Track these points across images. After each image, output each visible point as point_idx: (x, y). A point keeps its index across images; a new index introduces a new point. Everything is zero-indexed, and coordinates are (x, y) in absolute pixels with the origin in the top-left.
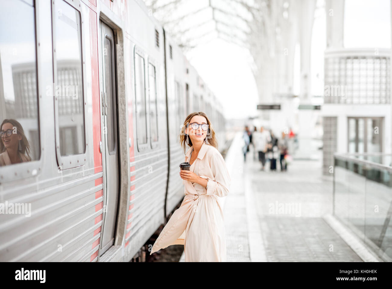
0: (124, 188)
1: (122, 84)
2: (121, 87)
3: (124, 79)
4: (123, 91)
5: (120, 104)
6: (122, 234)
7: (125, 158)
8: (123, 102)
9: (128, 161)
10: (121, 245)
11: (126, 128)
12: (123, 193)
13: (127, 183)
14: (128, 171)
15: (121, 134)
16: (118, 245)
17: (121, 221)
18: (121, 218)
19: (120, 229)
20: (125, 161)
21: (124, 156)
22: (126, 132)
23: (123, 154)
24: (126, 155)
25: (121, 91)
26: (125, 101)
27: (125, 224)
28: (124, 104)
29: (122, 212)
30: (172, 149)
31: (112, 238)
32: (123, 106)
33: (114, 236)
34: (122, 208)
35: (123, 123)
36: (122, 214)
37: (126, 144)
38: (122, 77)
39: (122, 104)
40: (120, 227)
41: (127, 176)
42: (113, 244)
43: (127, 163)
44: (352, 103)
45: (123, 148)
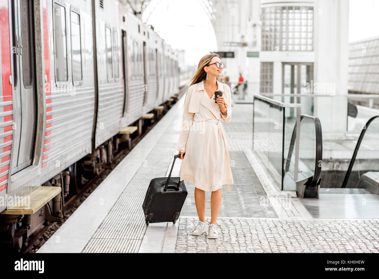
0: (40, 117)
1: (38, 29)
2: (37, 31)
3: (40, 25)
4: (39, 35)
5: (37, 46)
6: (39, 156)
7: (41, 92)
8: (39, 44)
9: (44, 95)
10: (38, 165)
11: (42, 66)
12: (40, 121)
13: (43, 113)
14: (43, 103)
15: (37, 72)
16: (35, 165)
17: (38, 145)
18: (38, 142)
19: (37, 152)
20: (41, 95)
21: (40, 90)
22: (42, 70)
23: (40, 88)
24: (42, 89)
25: (38, 35)
26: (41, 43)
27: (41, 147)
28: (40, 46)
29: (39, 137)
30: (100, 89)
31: (30, 159)
32: (39, 47)
33: (32, 157)
34: (39, 134)
35: (39, 62)
36: (38, 139)
37: (42, 80)
38: (38, 24)
39: (39, 46)
40: (37, 150)
41: (43, 107)
42: (31, 164)
43: (43, 96)
44: (287, 50)
45: (40, 83)
